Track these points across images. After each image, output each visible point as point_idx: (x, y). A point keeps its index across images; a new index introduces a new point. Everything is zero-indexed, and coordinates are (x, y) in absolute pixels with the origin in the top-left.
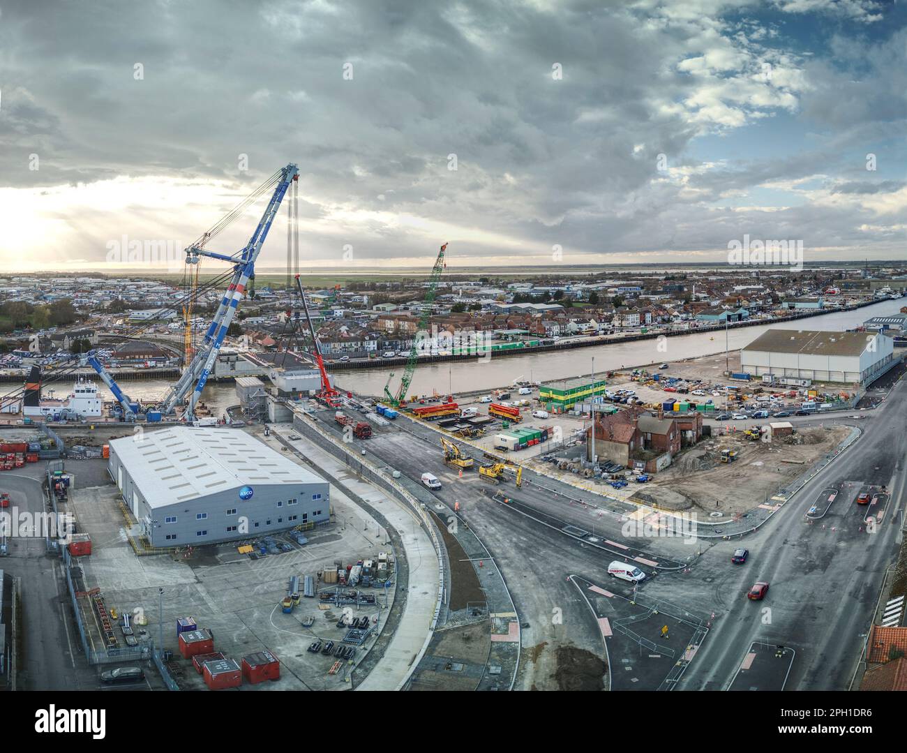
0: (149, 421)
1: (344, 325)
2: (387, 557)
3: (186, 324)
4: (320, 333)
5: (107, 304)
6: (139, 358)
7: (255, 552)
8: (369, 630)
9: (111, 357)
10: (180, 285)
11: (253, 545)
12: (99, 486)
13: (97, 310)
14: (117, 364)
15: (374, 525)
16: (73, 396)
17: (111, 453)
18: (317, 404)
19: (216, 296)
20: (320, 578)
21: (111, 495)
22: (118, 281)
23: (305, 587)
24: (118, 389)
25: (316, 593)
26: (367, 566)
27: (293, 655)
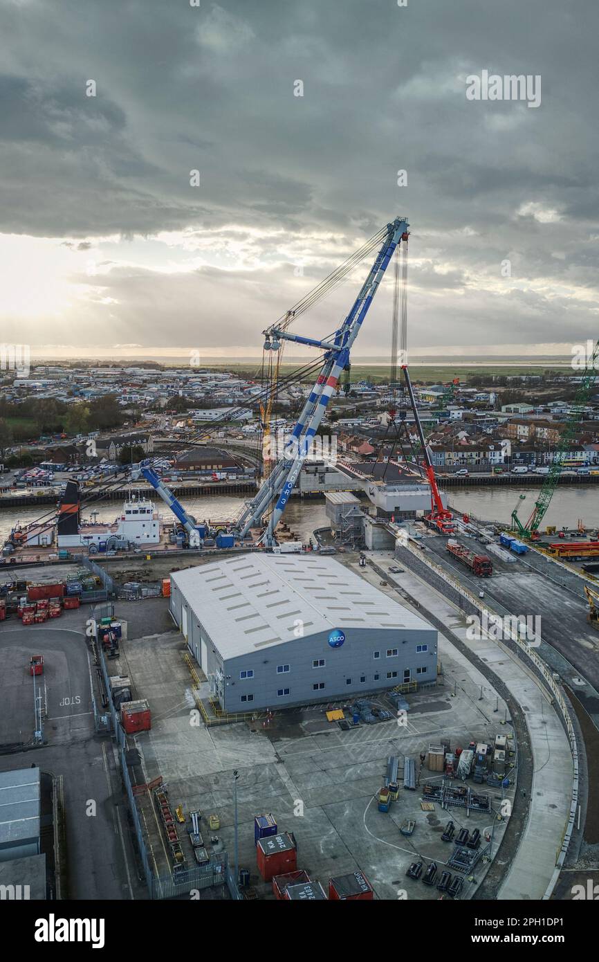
0: (219, 547)
1: (463, 430)
2: (507, 743)
3: (264, 426)
4: (431, 439)
5: (164, 402)
6: (206, 469)
7: (346, 720)
8: (480, 851)
9: (170, 467)
10: (256, 378)
11: (344, 710)
12: (159, 633)
13: (150, 410)
14: (178, 476)
15: (492, 694)
16: (123, 519)
17: (173, 590)
18: (425, 528)
19: (301, 391)
20: (423, 761)
21: (174, 644)
22: (178, 373)
23: (406, 773)
24: (180, 507)
25: (418, 785)
26: (481, 752)
27: (388, 881)
